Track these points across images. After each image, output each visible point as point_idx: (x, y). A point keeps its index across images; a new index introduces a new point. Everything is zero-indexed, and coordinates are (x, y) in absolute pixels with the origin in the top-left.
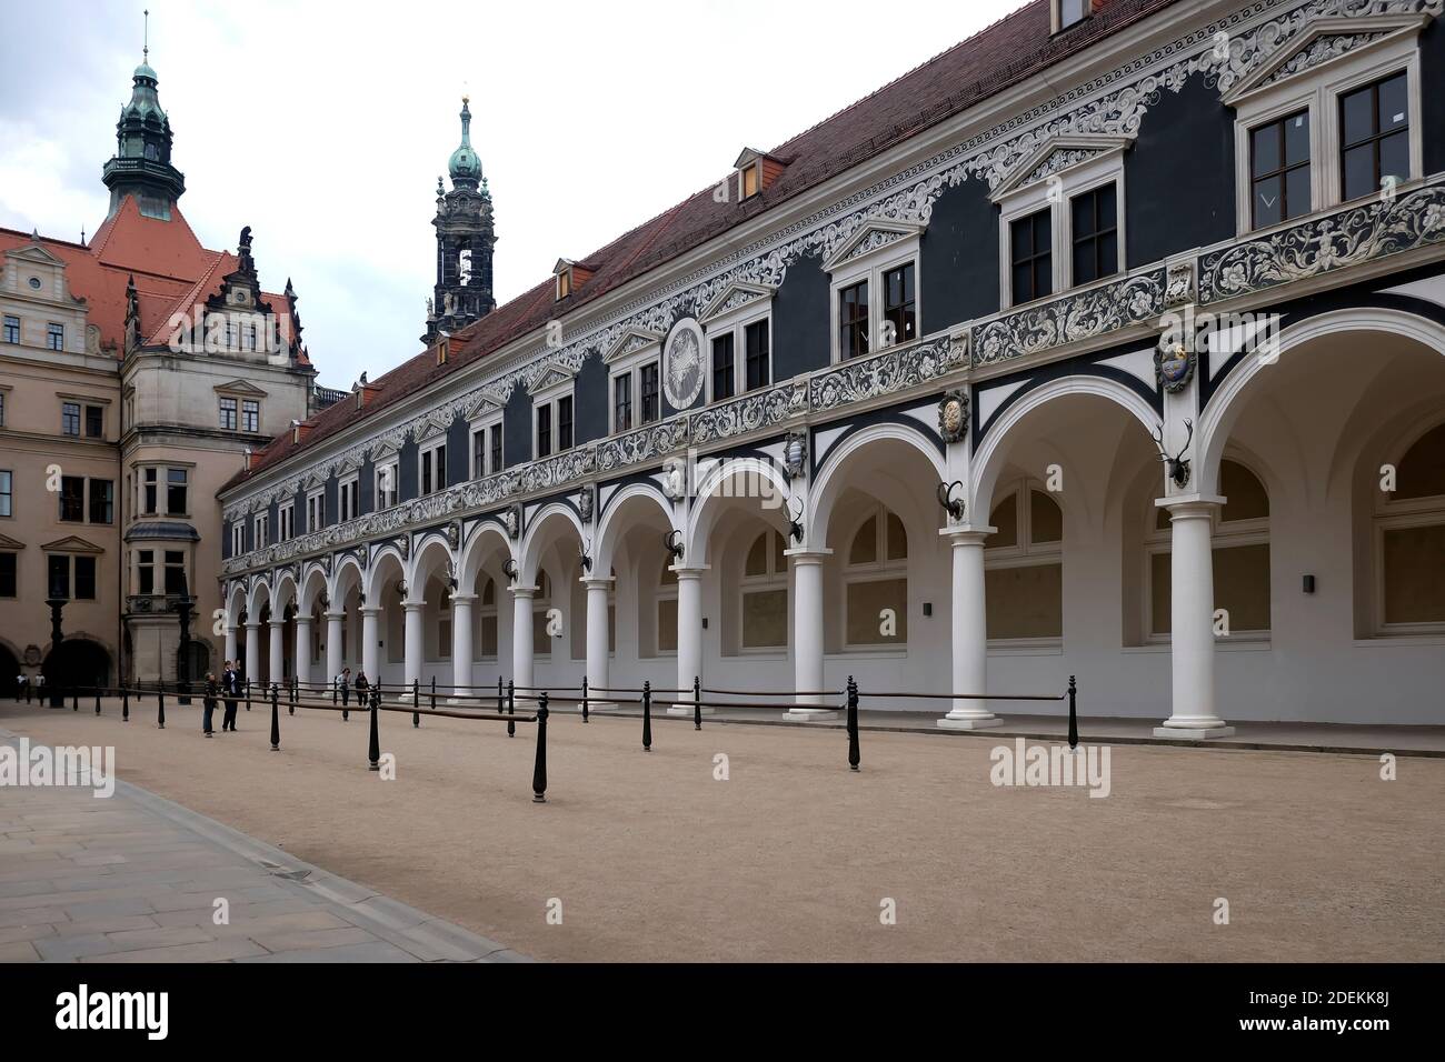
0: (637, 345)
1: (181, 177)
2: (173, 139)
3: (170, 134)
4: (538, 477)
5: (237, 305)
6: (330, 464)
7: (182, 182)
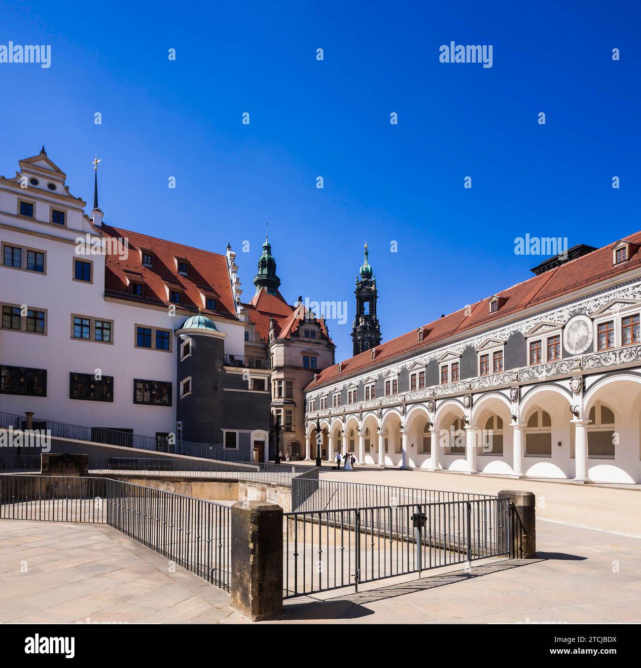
0: (547, 328)
1: (279, 280)
2: (276, 267)
3: (276, 265)
4: (481, 383)
5: (309, 323)
6: (361, 379)
7: (280, 281)
